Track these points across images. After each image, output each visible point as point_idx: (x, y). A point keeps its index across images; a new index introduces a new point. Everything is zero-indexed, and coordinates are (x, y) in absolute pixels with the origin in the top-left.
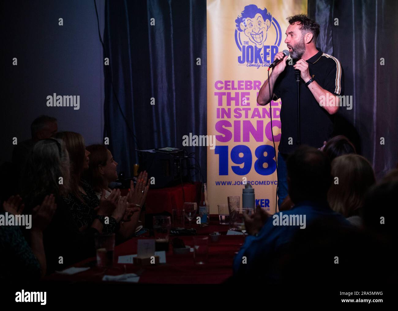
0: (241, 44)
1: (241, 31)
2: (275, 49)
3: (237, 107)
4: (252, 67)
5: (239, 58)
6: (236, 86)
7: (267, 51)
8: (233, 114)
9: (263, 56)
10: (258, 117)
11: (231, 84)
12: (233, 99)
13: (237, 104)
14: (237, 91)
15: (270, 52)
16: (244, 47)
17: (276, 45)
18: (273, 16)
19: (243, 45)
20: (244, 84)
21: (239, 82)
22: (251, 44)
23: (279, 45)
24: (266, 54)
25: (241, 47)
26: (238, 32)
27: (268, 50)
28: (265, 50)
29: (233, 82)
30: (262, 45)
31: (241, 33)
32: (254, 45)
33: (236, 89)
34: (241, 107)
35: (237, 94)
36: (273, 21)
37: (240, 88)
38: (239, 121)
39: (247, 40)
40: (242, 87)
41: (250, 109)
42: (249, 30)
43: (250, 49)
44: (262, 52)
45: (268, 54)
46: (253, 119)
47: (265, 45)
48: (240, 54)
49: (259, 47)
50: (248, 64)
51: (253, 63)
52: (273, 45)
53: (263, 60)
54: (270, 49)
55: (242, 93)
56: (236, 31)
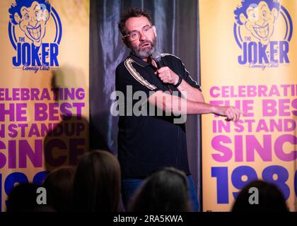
0: (16, 41)
1: (16, 23)
2: (54, 48)
3: (12, 123)
4: (29, 71)
5: (14, 58)
6: (11, 95)
7: (46, 51)
8: (7, 132)
9: (41, 56)
10: (35, 136)
11: (4, 92)
12: (7, 112)
13: (12, 119)
14: (12, 102)
15: (49, 52)
16: (19, 44)
17: (56, 42)
18: (51, 6)
19: (18, 42)
20: (20, 92)
21: (14, 90)
22: (27, 40)
23: (59, 42)
24: (45, 54)
25: (16, 44)
26: (13, 24)
27: (47, 49)
28: (44, 50)
29: (7, 90)
30: (40, 43)
31: (15, 26)
32: (30, 43)
33: (10, 99)
34: (16, 123)
35: (12, 106)
36: (51, 11)
37: (15, 99)
38: (15, 141)
39: (23, 36)
40: (17, 97)
41: (27, 125)
42: (25, 22)
43: (26, 48)
44: (40, 51)
45: (47, 54)
46: (30, 138)
47: (43, 42)
48: (15, 54)
49: (37, 45)
50: (25, 67)
51: (30, 66)
52: (53, 42)
53: (41, 61)
54: (49, 48)
55: (17, 105)
56: (10, 24)
